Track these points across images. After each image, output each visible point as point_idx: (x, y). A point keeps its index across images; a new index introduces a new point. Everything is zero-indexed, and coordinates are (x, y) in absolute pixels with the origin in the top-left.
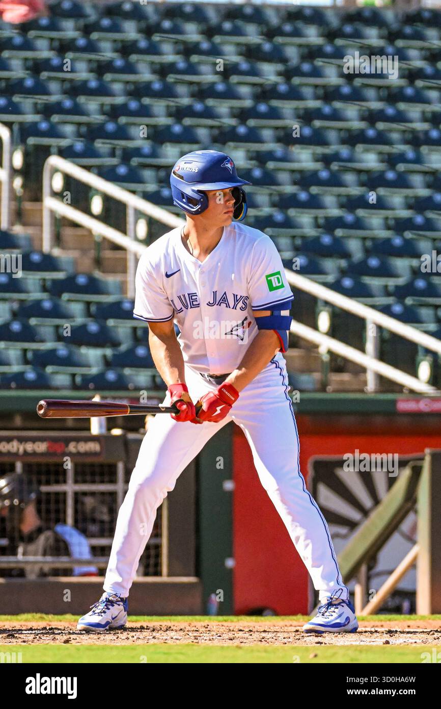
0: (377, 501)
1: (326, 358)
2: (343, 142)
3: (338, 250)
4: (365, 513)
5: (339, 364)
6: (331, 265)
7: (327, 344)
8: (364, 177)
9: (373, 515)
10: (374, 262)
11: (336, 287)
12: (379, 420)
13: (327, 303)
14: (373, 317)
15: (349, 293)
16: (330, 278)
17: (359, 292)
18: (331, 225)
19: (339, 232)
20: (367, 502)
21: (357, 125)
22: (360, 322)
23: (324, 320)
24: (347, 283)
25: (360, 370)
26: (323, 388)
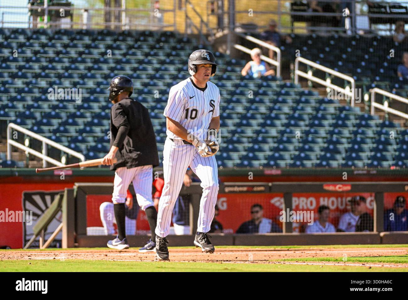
0: (47, 207)
1: (28, 156)
2: (33, 77)
3: (32, 116)
4: (43, 211)
5: (32, 158)
6: (29, 122)
7: (28, 150)
8: (41, 90)
9: (46, 212)
10: (45, 121)
11: (31, 130)
12: (48, 178)
13: (28, 136)
14: (45, 140)
15: (36, 132)
16: (29, 127)
17: (39, 132)
18: (29, 107)
19: (32, 110)
20: (43, 207)
21: (38, 71)
22: (40, 143)
23: (27, 142)
24: (35, 128)
25: (41, 160)
26: (27, 166)
